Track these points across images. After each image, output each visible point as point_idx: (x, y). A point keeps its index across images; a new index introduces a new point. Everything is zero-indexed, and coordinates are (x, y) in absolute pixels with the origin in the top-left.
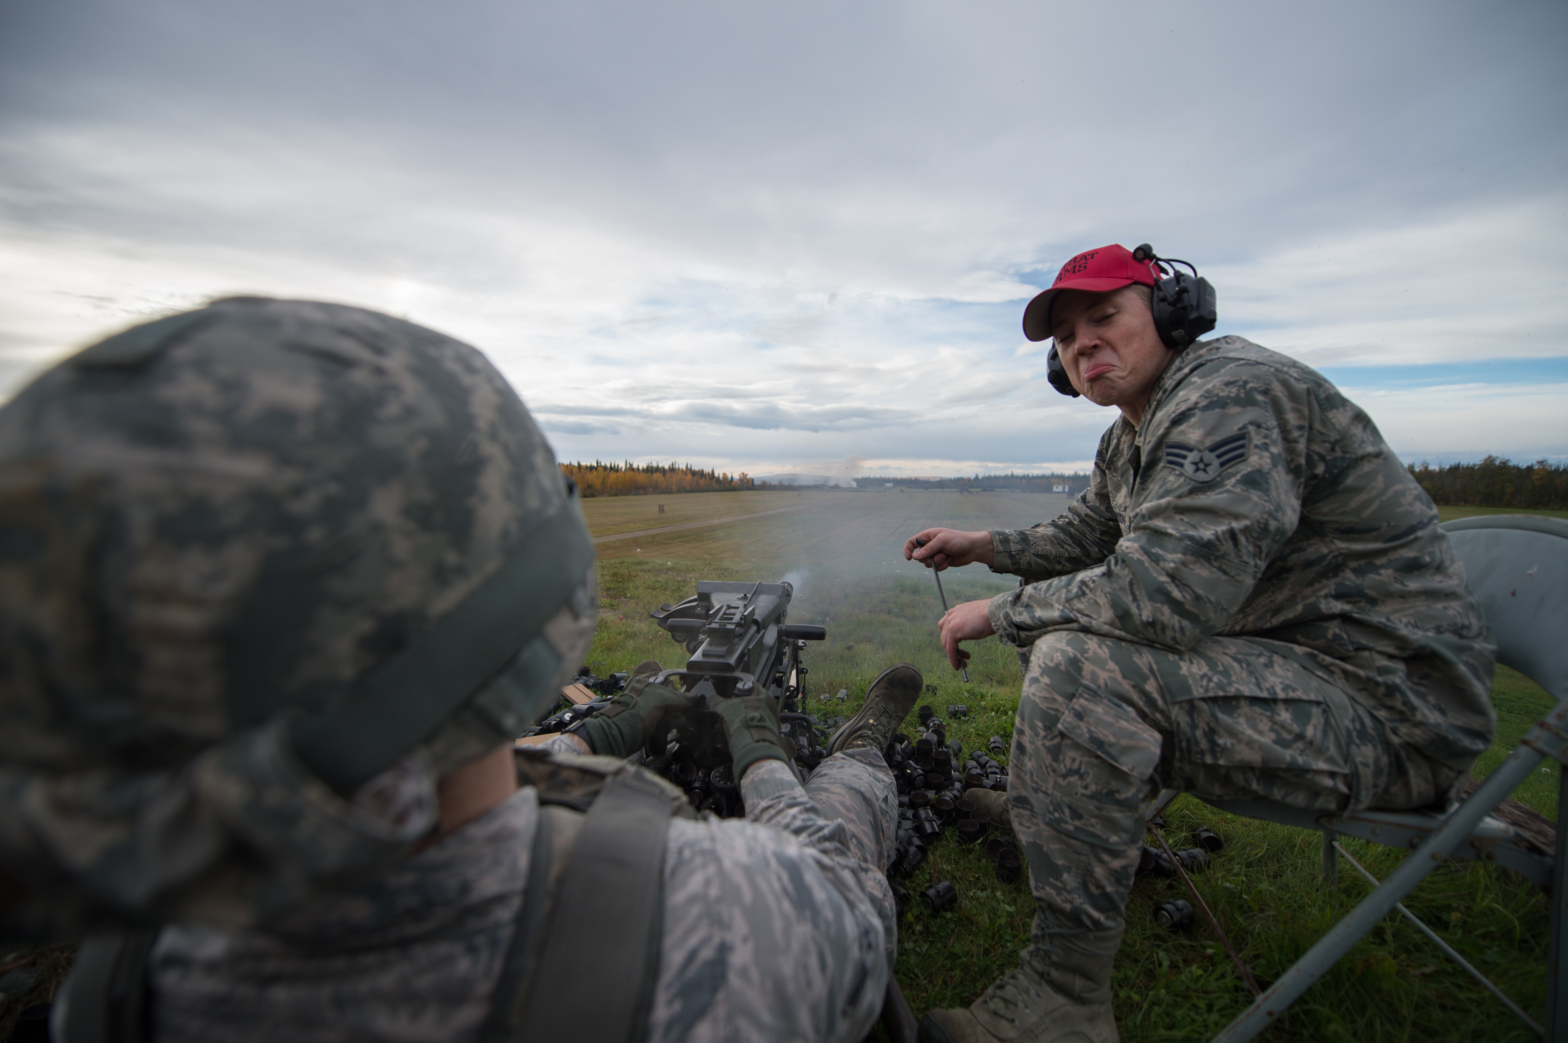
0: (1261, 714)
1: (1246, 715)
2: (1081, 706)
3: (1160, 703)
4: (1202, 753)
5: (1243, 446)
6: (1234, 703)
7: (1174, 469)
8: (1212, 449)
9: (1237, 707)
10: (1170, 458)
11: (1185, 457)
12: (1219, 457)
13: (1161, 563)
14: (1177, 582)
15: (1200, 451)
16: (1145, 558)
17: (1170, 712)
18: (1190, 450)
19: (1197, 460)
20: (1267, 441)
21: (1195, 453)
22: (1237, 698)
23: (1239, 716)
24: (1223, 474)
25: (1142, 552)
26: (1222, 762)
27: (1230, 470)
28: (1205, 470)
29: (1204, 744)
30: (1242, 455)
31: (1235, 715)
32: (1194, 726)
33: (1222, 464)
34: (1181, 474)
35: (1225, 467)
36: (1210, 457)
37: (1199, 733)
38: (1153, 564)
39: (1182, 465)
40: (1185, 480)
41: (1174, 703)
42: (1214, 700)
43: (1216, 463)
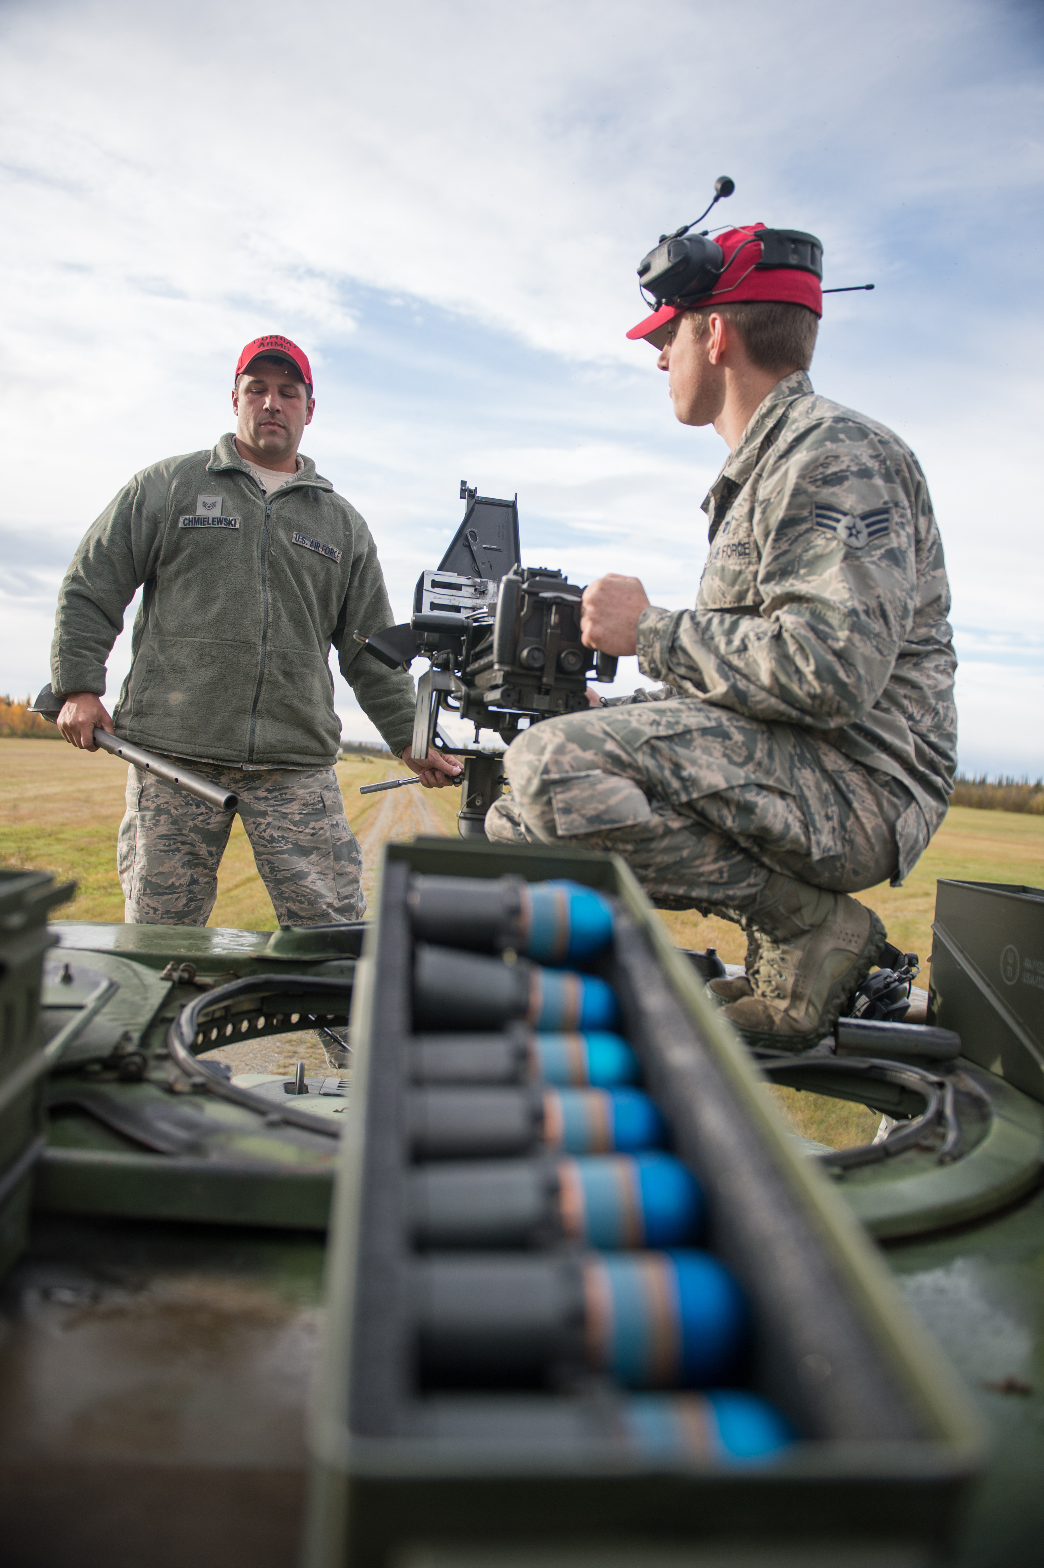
0: (713, 742)
1: (701, 746)
2: (562, 801)
3: (624, 756)
4: (676, 793)
5: (886, 520)
6: (688, 737)
7: (824, 533)
8: (863, 517)
9: (691, 741)
10: (819, 520)
11: (838, 521)
12: (868, 526)
13: (830, 642)
14: (843, 661)
15: (854, 517)
16: (811, 635)
17: (636, 761)
18: (845, 514)
19: (851, 525)
20: (904, 520)
21: (849, 518)
22: (688, 731)
23: (695, 748)
24: (871, 544)
25: (808, 629)
26: (695, 795)
27: (876, 542)
28: (856, 537)
29: (676, 784)
30: (886, 529)
31: (692, 748)
32: (661, 768)
33: (870, 534)
34: (834, 538)
35: (872, 538)
36: (861, 525)
37: (667, 773)
38: (820, 642)
39: (834, 529)
40: (838, 544)
41: (637, 750)
42: (668, 738)
43: (865, 532)
